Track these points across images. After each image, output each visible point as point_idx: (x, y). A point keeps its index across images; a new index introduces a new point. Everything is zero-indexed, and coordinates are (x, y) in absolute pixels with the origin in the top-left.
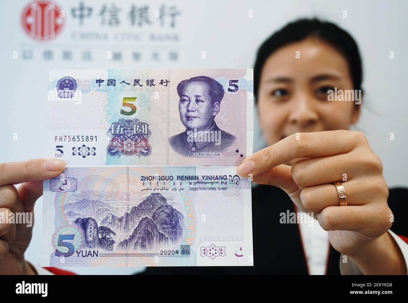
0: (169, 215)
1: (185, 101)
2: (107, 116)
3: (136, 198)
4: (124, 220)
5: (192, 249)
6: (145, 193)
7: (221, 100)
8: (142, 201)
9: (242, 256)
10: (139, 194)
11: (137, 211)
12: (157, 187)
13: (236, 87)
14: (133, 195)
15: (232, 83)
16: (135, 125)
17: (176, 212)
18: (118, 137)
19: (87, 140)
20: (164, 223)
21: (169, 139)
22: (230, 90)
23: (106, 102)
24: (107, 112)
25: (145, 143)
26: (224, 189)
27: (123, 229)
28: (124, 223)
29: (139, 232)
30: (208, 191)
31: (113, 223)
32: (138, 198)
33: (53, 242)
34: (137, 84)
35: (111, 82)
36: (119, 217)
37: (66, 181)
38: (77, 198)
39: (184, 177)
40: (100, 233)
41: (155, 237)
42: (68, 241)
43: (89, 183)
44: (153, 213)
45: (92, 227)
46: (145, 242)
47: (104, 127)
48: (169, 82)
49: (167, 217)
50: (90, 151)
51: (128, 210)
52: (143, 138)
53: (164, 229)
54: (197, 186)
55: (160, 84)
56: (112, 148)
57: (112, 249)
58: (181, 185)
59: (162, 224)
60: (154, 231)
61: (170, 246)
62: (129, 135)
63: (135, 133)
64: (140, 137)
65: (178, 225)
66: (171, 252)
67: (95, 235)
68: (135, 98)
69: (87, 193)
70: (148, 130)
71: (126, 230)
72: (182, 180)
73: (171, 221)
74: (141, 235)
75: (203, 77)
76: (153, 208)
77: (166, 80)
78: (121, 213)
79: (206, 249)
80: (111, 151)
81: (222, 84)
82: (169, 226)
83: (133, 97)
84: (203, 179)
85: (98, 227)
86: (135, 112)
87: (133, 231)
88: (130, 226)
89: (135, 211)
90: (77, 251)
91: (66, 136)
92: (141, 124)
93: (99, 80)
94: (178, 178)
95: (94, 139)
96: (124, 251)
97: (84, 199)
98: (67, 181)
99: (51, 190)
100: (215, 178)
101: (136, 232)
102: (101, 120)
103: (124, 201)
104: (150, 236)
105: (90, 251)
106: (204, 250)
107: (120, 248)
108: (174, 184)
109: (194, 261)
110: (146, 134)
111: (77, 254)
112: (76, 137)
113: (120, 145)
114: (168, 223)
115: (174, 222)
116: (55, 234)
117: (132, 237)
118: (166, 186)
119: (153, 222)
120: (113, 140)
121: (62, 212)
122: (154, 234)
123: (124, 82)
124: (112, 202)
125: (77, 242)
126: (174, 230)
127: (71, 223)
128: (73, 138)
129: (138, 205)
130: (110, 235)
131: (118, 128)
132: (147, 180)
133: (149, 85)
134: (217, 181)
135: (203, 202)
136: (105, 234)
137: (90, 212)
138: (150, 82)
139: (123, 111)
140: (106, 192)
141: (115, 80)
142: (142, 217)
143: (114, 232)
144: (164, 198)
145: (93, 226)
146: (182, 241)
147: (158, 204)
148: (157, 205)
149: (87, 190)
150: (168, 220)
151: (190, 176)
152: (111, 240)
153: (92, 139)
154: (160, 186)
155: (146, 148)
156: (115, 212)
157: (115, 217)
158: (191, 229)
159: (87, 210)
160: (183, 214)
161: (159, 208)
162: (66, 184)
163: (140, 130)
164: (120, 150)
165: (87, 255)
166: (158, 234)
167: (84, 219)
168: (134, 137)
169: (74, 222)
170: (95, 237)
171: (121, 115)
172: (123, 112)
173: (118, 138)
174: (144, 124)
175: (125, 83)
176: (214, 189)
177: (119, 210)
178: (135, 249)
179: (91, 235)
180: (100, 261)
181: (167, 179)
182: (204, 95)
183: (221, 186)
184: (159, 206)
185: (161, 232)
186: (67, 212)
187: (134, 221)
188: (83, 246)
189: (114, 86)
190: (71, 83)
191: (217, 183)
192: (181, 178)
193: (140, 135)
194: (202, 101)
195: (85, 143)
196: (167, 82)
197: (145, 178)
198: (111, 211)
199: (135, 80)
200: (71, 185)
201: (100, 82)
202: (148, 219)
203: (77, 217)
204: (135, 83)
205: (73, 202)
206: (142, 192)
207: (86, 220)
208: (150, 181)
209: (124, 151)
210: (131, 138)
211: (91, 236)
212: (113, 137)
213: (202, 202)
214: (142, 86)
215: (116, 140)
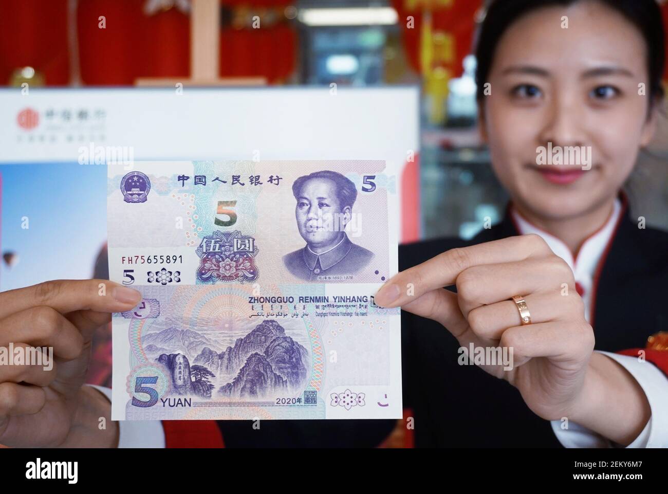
0: (287, 351)
1: (304, 205)
2: (195, 227)
3: (242, 326)
4: (226, 356)
5: (320, 396)
6: (254, 321)
7: (353, 203)
8: (251, 331)
9: (387, 405)
10: (246, 322)
11: (243, 345)
12: (271, 312)
13: (373, 184)
14: (238, 322)
15: (368, 180)
16: (235, 240)
17: (297, 346)
18: (211, 256)
19: (168, 261)
20: (280, 361)
21: (282, 258)
22: (364, 189)
23: (194, 208)
24: (195, 222)
25: (249, 264)
26: (363, 314)
27: (224, 369)
28: (226, 361)
29: (247, 373)
30: (341, 317)
31: (210, 361)
32: (245, 327)
33: (129, 387)
34: (236, 182)
35: (200, 180)
36: (219, 352)
37: (143, 303)
38: (159, 327)
39: (309, 298)
40: (193, 374)
41: (269, 380)
42: (148, 385)
43: (176, 306)
44: (266, 347)
45: (182, 366)
46: (255, 387)
47: (193, 242)
48: (281, 179)
49: (285, 352)
50: (172, 277)
51: (231, 343)
52: (247, 257)
53: (281, 370)
54: (327, 310)
55: (268, 181)
56: (203, 272)
57: (211, 396)
58: (304, 309)
59: (278, 362)
60: (268, 372)
61: (290, 392)
62: (227, 253)
63: (236, 250)
64: (243, 256)
65: (301, 363)
66: (291, 401)
67: (186, 377)
68: (235, 202)
69: (173, 320)
70: (253, 246)
71: (229, 370)
72: (306, 302)
73: (291, 358)
74: (250, 378)
75: (328, 172)
76: (266, 340)
77: (277, 176)
78: (221, 348)
79: (339, 396)
80: (203, 276)
81: (353, 181)
82: (288, 365)
83: (232, 200)
84: (335, 302)
85: (191, 366)
86: (235, 221)
87: (239, 371)
88: (234, 365)
89: (240, 345)
90: (161, 399)
91: (138, 257)
92: (244, 238)
93: (181, 177)
94: (300, 300)
95: (179, 259)
96: (226, 399)
97: (170, 329)
98: (145, 303)
99: (123, 316)
100: (351, 300)
101: (243, 373)
102: (187, 233)
103: (226, 332)
104: (262, 378)
105: (180, 399)
106: (336, 397)
107: (221, 394)
108: (295, 307)
109: (323, 413)
110: (252, 252)
111: (162, 403)
112: (152, 258)
113: (215, 268)
114: (286, 360)
115: (294, 360)
116: (131, 376)
117: (238, 380)
118: (284, 311)
119: (265, 359)
120: (204, 261)
121: (140, 346)
122: (267, 376)
123: (217, 179)
124: (209, 332)
125: (162, 386)
126: (294, 371)
127: (152, 362)
128: (148, 259)
129: (245, 336)
130: (207, 377)
131: (212, 245)
132: (258, 302)
133: (254, 184)
134: (354, 303)
135: (335, 333)
136: (199, 376)
137: (178, 345)
138: (254, 179)
139: (219, 220)
140: (200, 318)
141: (205, 177)
142: (251, 353)
143: (213, 373)
144: (281, 327)
145: (184, 365)
146: (306, 385)
147: (273, 335)
148: (272, 337)
149: (174, 316)
150: (287, 357)
151: (316, 297)
152: (208, 383)
153: (176, 260)
154: (275, 311)
155: (252, 271)
156: (214, 346)
157: (214, 353)
158: (318, 369)
159: (175, 343)
160: (307, 349)
161: (274, 340)
162: (144, 308)
163: (243, 246)
164: (215, 274)
165: (176, 405)
166: (273, 377)
167: (170, 355)
168: (235, 256)
169: (156, 359)
170: (186, 380)
171: (216, 226)
172: (218, 222)
173: (212, 258)
174: (248, 238)
175: (219, 180)
176: (350, 314)
177: (218, 343)
178: (241, 395)
179: (180, 377)
180: (194, 412)
181: (285, 301)
182: (330, 197)
183: (359, 311)
184: (274, 338)
185: (278, 373)
186: (146, 346)
187: (240, 359)
188: (170, 392)
189: (205, 185)
190: (141, 181)
191: (354, 306)
192: (304, 300)
193: (242, 253)
194: (327, 205)
195: (165, 265)
196: (278, 179)
197: (255, 300)
198: (207, 344)
199: (233, 176)
200: (152, 309)
201: (183, 180)
202: (259, 355)
203: (160, 353)
204: (233, 181)
205: (154, 332)
206: (251, 319)
207: (173, 357)
208: (262, 304)
209: (220, 276)
210: (230, 257)
211: (180, 379)
212: (205, 256)
213: (333, 332)
214: (243, 184)
215: (208, 260)
